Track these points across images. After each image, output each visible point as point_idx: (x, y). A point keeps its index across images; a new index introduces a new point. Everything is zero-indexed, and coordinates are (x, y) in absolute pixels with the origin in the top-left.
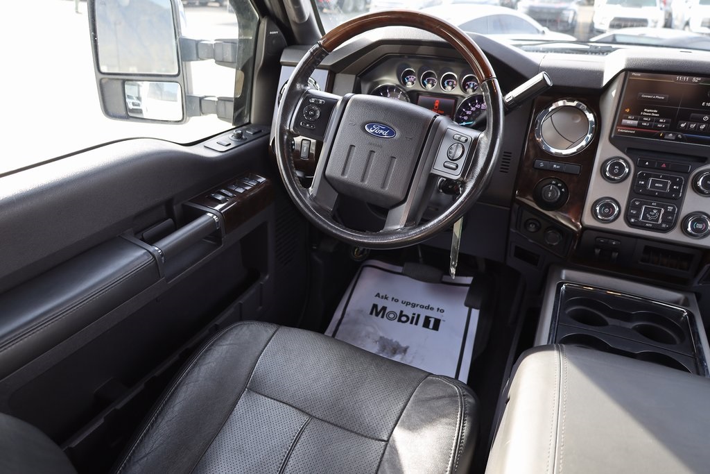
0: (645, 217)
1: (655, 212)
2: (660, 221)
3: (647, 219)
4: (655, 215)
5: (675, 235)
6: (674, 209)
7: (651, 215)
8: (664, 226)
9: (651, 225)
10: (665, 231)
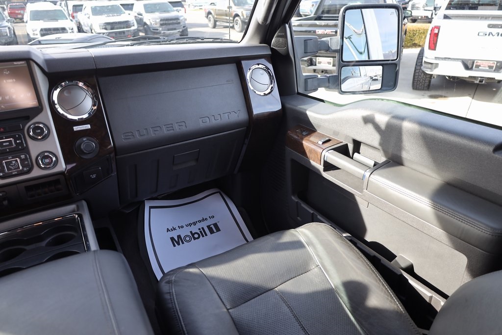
0: (9, 169)
1: (14, 162)
2: (21, 168)
3: (11, 169)
4: (15, 165)
5: (36, 173)
6: (26, 156)
7: (12, 166)
8: (25, 169)
9: (16, 173)
10: (29, 172)
